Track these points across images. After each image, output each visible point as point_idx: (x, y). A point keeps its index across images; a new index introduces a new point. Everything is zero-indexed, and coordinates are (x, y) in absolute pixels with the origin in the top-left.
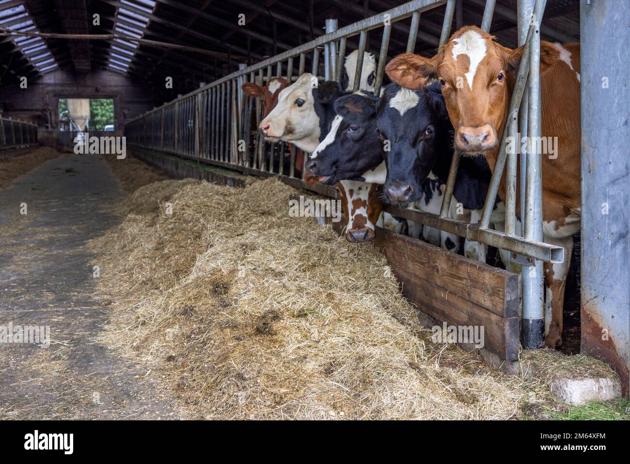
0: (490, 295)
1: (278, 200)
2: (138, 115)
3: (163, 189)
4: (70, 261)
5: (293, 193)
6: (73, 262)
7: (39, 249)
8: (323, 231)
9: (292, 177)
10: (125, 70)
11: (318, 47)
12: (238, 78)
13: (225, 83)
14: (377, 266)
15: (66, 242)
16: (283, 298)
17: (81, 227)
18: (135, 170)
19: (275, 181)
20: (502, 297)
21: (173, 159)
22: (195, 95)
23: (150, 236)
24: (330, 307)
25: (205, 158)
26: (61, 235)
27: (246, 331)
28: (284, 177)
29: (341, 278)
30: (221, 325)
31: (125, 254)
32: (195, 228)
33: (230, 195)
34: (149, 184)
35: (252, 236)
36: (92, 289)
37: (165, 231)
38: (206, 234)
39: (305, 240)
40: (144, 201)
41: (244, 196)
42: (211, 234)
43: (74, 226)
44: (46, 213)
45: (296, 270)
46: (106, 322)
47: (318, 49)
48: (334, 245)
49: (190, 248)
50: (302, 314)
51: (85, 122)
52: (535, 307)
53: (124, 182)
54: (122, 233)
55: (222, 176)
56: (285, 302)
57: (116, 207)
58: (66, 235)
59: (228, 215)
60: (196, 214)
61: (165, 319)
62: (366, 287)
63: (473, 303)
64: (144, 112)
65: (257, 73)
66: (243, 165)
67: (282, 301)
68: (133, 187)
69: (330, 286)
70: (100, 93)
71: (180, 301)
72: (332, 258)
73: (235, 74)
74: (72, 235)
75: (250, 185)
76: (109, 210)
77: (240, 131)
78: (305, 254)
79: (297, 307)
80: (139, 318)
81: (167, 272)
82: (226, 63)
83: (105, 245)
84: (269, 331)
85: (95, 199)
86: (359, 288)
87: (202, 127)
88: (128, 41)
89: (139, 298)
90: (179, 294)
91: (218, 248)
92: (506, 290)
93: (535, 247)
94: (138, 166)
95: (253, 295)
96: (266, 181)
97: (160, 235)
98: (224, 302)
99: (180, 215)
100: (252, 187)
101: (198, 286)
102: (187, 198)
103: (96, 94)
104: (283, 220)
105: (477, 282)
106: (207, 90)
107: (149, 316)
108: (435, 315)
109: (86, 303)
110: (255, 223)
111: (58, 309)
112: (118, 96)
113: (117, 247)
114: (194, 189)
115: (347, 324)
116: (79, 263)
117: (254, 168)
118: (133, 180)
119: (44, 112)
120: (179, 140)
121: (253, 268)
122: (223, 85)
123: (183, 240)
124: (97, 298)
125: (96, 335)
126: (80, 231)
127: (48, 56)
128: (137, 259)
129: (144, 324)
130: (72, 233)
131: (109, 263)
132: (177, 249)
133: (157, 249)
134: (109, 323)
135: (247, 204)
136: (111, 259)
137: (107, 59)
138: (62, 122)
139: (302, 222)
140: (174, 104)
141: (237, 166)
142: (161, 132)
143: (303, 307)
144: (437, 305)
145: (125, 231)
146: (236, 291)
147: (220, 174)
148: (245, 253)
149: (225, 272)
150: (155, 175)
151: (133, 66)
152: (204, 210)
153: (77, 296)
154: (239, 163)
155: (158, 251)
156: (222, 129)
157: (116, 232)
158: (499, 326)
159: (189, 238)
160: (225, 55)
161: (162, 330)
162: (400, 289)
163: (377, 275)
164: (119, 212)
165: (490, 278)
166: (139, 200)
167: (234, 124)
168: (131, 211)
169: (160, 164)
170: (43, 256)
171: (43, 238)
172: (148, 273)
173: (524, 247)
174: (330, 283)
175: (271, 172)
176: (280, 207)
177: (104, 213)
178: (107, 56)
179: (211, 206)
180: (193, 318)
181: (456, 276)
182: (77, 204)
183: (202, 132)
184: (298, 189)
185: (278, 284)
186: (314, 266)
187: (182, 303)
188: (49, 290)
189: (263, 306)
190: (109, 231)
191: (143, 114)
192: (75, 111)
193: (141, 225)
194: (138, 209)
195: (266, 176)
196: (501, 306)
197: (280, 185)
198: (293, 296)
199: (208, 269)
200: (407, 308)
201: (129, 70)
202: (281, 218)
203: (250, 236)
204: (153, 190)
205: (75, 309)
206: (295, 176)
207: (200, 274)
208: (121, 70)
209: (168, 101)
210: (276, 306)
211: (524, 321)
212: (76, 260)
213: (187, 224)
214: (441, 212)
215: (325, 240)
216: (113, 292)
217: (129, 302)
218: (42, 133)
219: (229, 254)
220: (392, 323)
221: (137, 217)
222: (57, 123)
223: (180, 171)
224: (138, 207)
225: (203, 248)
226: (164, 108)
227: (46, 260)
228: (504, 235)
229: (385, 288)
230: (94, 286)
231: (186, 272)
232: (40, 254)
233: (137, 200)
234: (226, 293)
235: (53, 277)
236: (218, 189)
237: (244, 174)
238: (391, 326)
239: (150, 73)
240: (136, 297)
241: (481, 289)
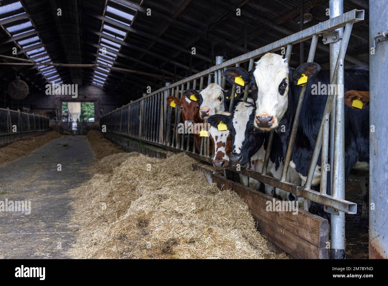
0: (310, 233)
1: (185, 167)
2: (108, 113)
3: (118, 158)
4: (58, 202)
5: (194, 163)
6: (59, 203)
7: (41, 194)
8: (211, 187)
9: (194, 152)
10: (102, 85)
11: (211, 73)
12: (165, 91)
13: (157, 94)
14: (242, 211)
15: (57, 190)
16: (181, 231)
17: (67, 181)
18: (104, 146)
19: (184, 155)
20: (317, 234)
21: (127, 140)
22: (140, 101)
23: (106, 188)
24: (209, 237)
25: (144, 139)
26: (55, 186)
27: (156, 252)
28: (189, 153)
29: (219, 218)
30: (141, 247)
31: (91, 198)
32: (133, 184)
33: (156, 163)
34: (110, 155)
35: (166, 190)
36: (69, 221)
37: (115, 185)
38: (138, 188)
39: (199, 193)
40: (106, 166)
41: (164, 164)
42: (141, 188)
43: (64, 180)
44: (48, 172)
45: (191, 212)
46: (74, 242)
47: (211, 74)
48: (216, 197)
49: (128, 196)
50: (192, 241)
51: (77, 116)
52: (339, 241)
53: (97, 153)
54: (90, 186)
55: (154, 151)
56: (182, 233)
57: (90, 169)
58: (58, 186)
59: (154, 176)
60: (135, 175)
61: (108, 242)
62: (234, 224)
63: (300, 237)
64: (111, 111)
65: (175, 88)
66: (166, 144)
67: (180, 232)
68: (102, 156)
69: (212, 223)
70: (87, 99)
71: (118, 230)
72: (214, 205)
73: (163, 89)
74: (61, 186)
75: (169, 157)
76: (86, 171)
77: (165, 123)
78: (197, 202)
79: (189, 237)
80: (93, 240)
81: (113, 211)
82: (161, 81)
83: (80, 193)
84: (170, 252)
85: (78, 164)
86: (230, 225)
87: (143, 121)
88: (105, 68)
89: (95, 227)
90: (117, 226)
91: (144, 197)
92: (320, 230)
93: (338, 203)
94: (106, 143)
95: (162, 228)
96: (178, 155)
97: (112, 187)
98: (145, 232)
99: (125, 175)
100: (169, 159)
101: (129, 221)
102: (130, 164)
103: (85, 99)
104: (187, 180)
105: (303, 224)
106: (147, 98)
107: (99, 239)
108: (277, 244)
109: (64, 229)
110: (169, 181)
111: (46, 233)
112: (98, 101)
113: (86, 194)
114: (134, 159)
115: (220, 248)
116: (63, 204)
117: (172, 146)
118: (102, 152)
119: (54, 110)
120: (130, 128)
121: (164, 210)
122: (156, 95)
123: (124, 191)
124: (71, 226)
125: (67, 250)
126: (66, 184)
127: (58, 77)
128: (97, 203)
129: (95, 244)
130: (62, 185)
131: (81, 204)
132: (121, 197)
133: (109, 197)
134: (75, 243)
135: (166, 169)
136: (82, 202)
137: (92, 79)
138: (64, 116)
139: (199, 181)
140: (128, 106)
141: (163, 145)
142: (120, 122)
143: (193, 237)
144: (278, 237)
145: (92, 184)
146: (152, 225)
147: (153, 150)
148: (160, 201)
149: (147, 213)
150: (115, 149)
151: (107, 83)
152: (140, 172)
153: (59, 225)
154: (163, 143)
155: (110, 197)
156: (155, 122)
157: (87, 185)
158: (315, 253)
159: (129, 190)
160: (161, 76)
161: (106, 249)
162: (256, 226)
163: (241, 217)
164: (91, 172)
165: (310, 222)
166: (104, 164)
167: (162, 119)
168: (98, 172)
169: (119, 142)
170: (42, 199)
171: (44, 187)
172: (102, 211)
173: (332, 203)
174: (212, 221)
175: (182, 149)
176: (186, 171)
177: (82, 173)
178: (92, 77)
179: (144, 170)
180: (125, 242)
181: (289, 219)
182: (67, 167)
183: (143, 124)
184: (197, 160)
185: (178, 222)
186: (202, 210)
187: (119, 232)
188: (43, 221)
189: (168, 235)
190: (83, 184)
191: (111, 112)
192: (72, 109)
193: (102, 181)
194: (102, 170)
195: (179, 151)
196: (317, 240)
197: (187, 158)
198: (187, 229)
199: (138, 210)
200: (260, 238)
201: (105, 86)
202: (186, 178)
203: (165, 190)
204: (112, 159)
205: (57, 233)
206: (196, 152)
207: (132, 213)
208: (99, 86)
209: (125, 104)
210: (176, 236)
211: (332, 250)
212: (61, 202)
213: (128, 181)
214: (281, 178)
215: (212, 193)
216: (81, 223)
217: (90, 229)
218: (52, 123)
219: (151, 201)
220: (248, 248)
221: (100, 176)
222: (61, 117)
223: (130, 147)
224: (102, 169)
225: (136, 196)
226: (123, 108)
227: (44, 201)
228: (320, 194)
229: (246, 225)
230: (70, 219)
231: (124, 212)
232: (41, 198)
233: (102, 165)
234: (146, 226)
235: (47, 212)
236: (149, 159)
237: (167, 149)
238: (247, 251)
239: (117, 87)
240: (94, 227)
241: (305, 228)
